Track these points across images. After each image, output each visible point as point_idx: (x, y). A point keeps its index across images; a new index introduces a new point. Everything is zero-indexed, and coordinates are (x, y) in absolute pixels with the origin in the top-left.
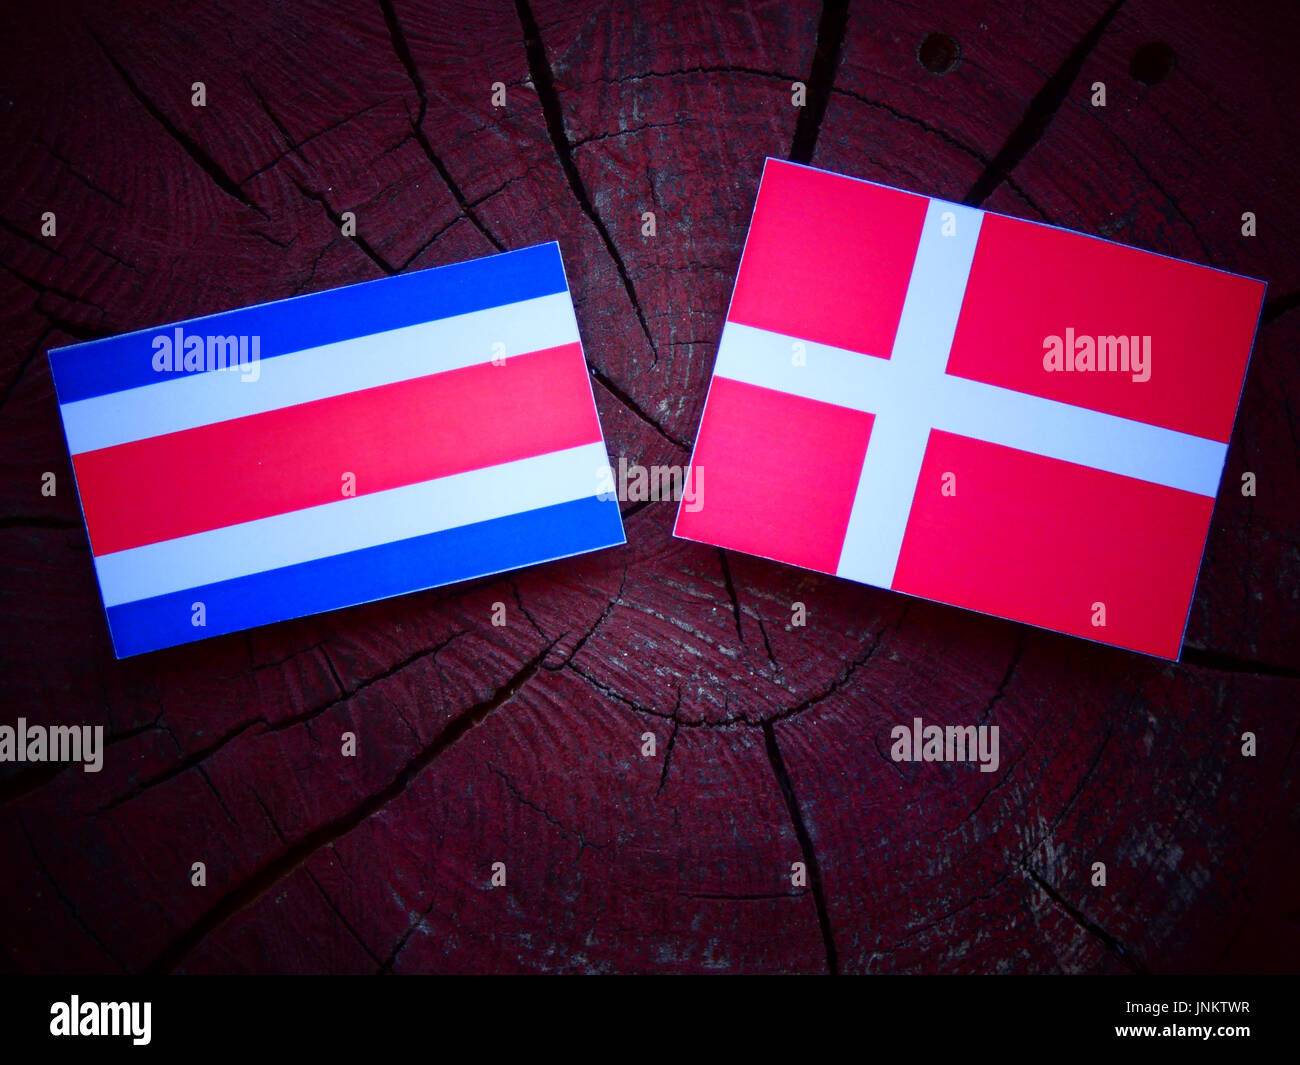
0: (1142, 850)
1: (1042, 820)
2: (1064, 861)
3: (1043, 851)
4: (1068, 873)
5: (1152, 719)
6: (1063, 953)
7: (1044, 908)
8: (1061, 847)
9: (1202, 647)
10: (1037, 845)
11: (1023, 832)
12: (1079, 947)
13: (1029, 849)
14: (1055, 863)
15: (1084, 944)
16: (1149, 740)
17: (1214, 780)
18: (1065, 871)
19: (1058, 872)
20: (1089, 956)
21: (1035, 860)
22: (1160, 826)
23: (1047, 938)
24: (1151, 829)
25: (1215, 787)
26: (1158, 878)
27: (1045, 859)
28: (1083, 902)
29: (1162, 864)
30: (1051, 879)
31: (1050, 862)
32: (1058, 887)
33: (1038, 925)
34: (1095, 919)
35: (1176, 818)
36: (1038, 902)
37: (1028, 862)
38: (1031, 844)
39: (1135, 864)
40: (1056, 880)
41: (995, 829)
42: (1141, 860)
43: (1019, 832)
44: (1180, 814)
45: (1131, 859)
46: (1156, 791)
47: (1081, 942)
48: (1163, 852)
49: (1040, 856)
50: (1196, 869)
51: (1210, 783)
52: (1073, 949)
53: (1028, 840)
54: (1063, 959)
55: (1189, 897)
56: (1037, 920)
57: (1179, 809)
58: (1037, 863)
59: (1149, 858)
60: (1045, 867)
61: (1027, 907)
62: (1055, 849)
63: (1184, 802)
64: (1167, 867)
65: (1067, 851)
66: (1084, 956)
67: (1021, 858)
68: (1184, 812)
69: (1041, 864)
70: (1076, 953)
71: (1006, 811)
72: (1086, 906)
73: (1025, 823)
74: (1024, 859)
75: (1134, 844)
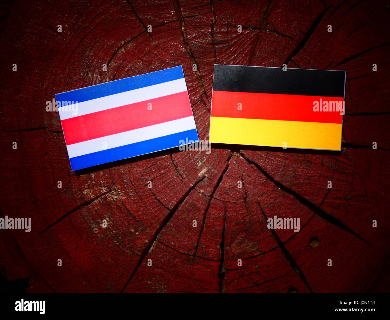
0: (108, 219)
1: (123, 198)
2: (112, 199)
4: (108, 199)
5: (137, 233)
6: (90, 191)
7: (102, 190)
9: (149, 251)
10: (118, 194)
12: (90, 196)
13: (117, 192)
14: (112, 197)
15: (91, 197)
16: (133, 230)
17: (117, 243)
19: (110, 197)
22: (111, 225)
23: (95, 189)
24: (112, 223)
25: (116, 242)
26: (99, 220)
28: (100, 200)
30: (108, 194)
32: (106, 196)
33: (99, 188)
34: (95, 201)
35: (112, 230)
36: (104, 190)
37: (115, 191)
39: (105, 216)
40: (108, 196)
41: (125, 186)
42: (105, 218)
43: (123, 191)
44: (112, 231)
45: (106, 216)
46: (120, 228)
47: (91, 196)
49: (115, 194)
50: (98, 230)
51: (117, 241)
52: (90, 194)
53: (120, 193)
54: (89, 191)
55: (92, 226)
56: (100, 188)
57: (114, 231)
61: (104, 186)
62: (115, 198)
63: (115, 233)
64: (101, 223)
65: (114, 201)
66: (88, 196)
67: (116, 189)
69: (113, 194)
70: (89, 194)
71: (129, 190)
72: (99, 201)
73: (124, 193)
75: (109, 217)
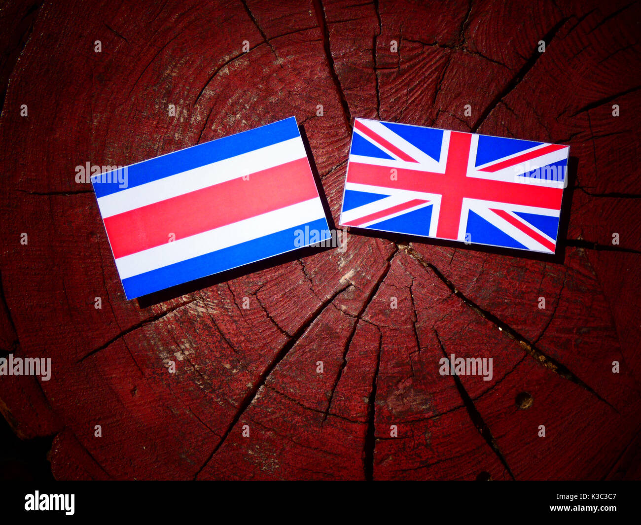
0: (187, 345)
1: (215, 312)
2: (196, 314)
3: (203, 307)
4: (190, 313)
5: (235, 371)
8: (201, 314)
9: (253, 402)
10: (206, 306)
11: (213, 303)
12: (161, 306)
13: (205, 302)
14: (196, 310)
15: (161, 308)
16: (228, 366)
17: (201, 384)
18: (192, 312)
19: (193, 310)
20: (156, 308)
21: (201, 302)
22: (193, 356)
24: (193, 352)
25: (198, 383)
26: (173, 346)
27: (199, 306)
28: (176, 313)
29: (178, 351)
30: (190, 305)
31: (198, 307)
32: (187, 307)
34: (168, 315)
35: (193, 363)
36: (185, 297)
37: (201, 299)
38: (208, 304)
39: (182, 340)
40: (190, 307)
41: (219, 292)
42: (183, 343)
43: (215, 301)
44: (193, 366)
45: (186, 340)
46: (207, 361)
47: (163, 307)
48: (183, 353)
49: (202, 305)
51: (201, 382)
55: (161, 355)
57: (196, 366)
58: (199, 303)
59: (183, 347)
60: (196, 305)
62: (202, 312)
63: (198, 369)
64: (176, 352)
65: (199, 316)
66: (157, 306)
68: (194, 367)
71: (224, 299)
73: (217, 305)
74: (203, 299)
75: (190, 342)
